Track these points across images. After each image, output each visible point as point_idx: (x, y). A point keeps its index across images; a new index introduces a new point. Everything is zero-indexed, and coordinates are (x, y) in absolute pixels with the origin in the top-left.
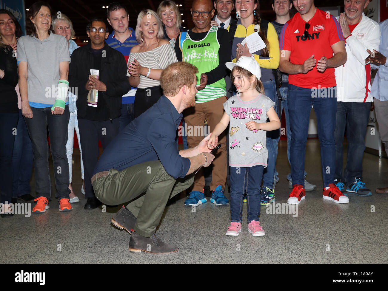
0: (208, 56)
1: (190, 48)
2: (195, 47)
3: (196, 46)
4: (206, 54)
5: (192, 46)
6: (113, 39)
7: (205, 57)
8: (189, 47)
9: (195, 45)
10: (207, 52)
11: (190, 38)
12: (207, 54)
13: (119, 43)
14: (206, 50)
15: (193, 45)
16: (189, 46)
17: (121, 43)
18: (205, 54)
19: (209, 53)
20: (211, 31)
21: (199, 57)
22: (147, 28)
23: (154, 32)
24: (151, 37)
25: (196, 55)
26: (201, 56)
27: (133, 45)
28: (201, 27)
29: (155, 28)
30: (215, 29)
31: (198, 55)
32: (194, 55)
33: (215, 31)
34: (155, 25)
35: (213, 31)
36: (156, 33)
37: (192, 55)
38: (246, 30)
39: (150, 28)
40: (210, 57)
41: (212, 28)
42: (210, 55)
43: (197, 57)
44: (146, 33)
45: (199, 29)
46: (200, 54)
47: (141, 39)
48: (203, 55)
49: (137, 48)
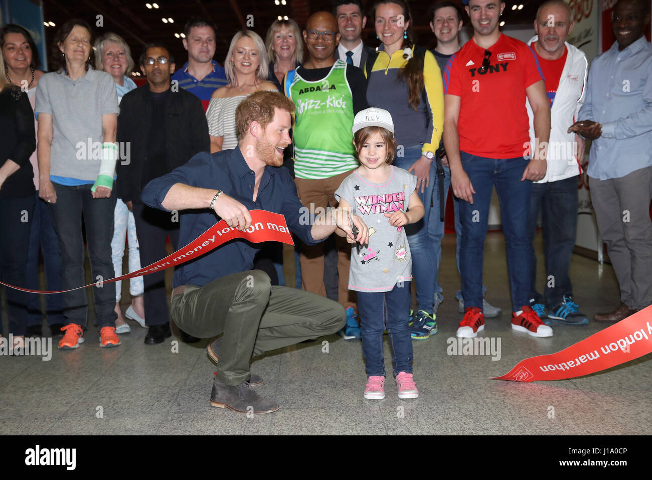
0: (333, 104)
1: (303, 92)
2: (311, 91)
3: (312, 89)
4: (330, 102)
5: (306, 90)
6: (186, 74)
7: (328, 107)
8: (301, 92)
9: (311, 88)
10: (331, 99)
11: (301, 78)
12: (332, 102)
13: (195, 81)
14: (329, 96)
15: (308, 89)
16: (302, 90)
17: (198, 82)
18: (328, 102)
19: (334, 101)
20: (336, 66)
21: (318, 106)
22: (240, 57)
23: (251, 64)
24: (246, 70)
25: (313, 103)
26: (322, 104)
27: (215, 86)
28: (320, 56)
29: (253, 59)
30: (342, 65)
31: (317, 103)
32: (310, 104)
33: (342, 67)
34: (253, 54)
35: (339, 67)
36: (254, 67)
37: (306, 103)
38: (390, 58)
39: (244, 58)
40: (336, 107)
41: (339, 63)
42: (336, 104)
43: (314, 107)
44: (238, 65)
45: (318, 60)
46: (319, 101)
47: (232, 76)
48: (324, 103)
49: (223, 91)
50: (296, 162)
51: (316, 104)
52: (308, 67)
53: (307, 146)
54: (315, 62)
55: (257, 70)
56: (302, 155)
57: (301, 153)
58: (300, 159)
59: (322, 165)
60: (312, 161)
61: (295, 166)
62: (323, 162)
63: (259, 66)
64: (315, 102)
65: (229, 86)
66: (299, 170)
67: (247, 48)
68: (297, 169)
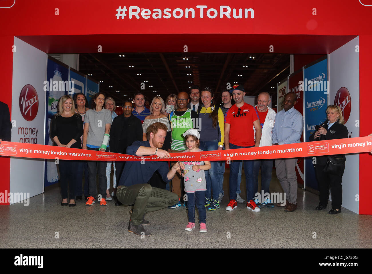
11: (175, 114)
17: (138, 114)
20: (187, 111)
22: (155, 105)
23: (159, 108)
24: (157, 110)
27: (146, 115)
28: (182, 107)
29: (160, 106)
30: (190, 110)
34: (160, 104)
36: (160, 109)
38: (206, 109)
39: (157, 106)
44: (154, 108)
45: (181, 108)
47: (152, 112)
49: (148, 117)
50: (172, 144)
52: (178, 111)
53: (176, 139)
54: (180, 109)
55: (161, 110)
56: (174, 142)
60: (177, 144)
61: (172, 145)
62: (181, 145)
63: (161, 109)
65: (151, 115)
66: (173, 147)
67: (158, 103)
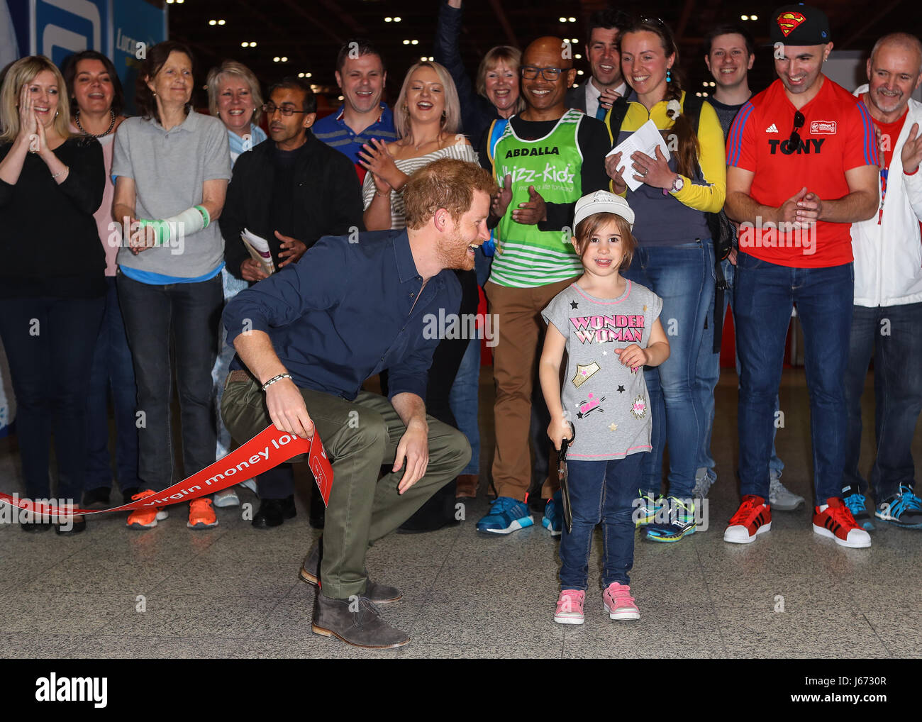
0: (553, 177)
1: (511, 156)
2: (523, 154)
3: (525, 152)
4: (548, 172)
5: (517, 153)
7: (545, 180)
8: (509, 155)
9: (523, 150)
10: (551, 169)
11: (513, 133)
12: (551, 173)
13: (351, 134)
14: (548, 164)
15: (519, 150)
16: (510, 152)
17: (354, 135)
18: (545, 173)
19: (554, 172)
20: (565, 119)
21: (531, 179)
22: (416, 95)
23: (432, 105)
24: (425, 116)
25: (524, 174)
26: (537, 176)
28: (540, 105)
29: (436, 97)
30: (575, 117)
31: (530, 173)
32: (520, 174)
33: (574, 121)
35: (570, 121)
36: (437, 110)
37: (514, 172)
38: (649, 113)
39: (422, 97)
40: (557, 180)
41: (569, 114)
42: (556, 177)
43: (525, 178)
44: (413, 108)
45: (539, 110)
46: (533, 172)
48: (540, 175)
51: (528, 175)
52: (525, 118)
54: (534, 113)
57: (504, 248)
58: (501, 257)
59: (529, 266)
60: (517, 261)
61: (493, 267)
62: (530, 263)
64: (527, 171)
66: (498, 272)
68: (495, 271)
